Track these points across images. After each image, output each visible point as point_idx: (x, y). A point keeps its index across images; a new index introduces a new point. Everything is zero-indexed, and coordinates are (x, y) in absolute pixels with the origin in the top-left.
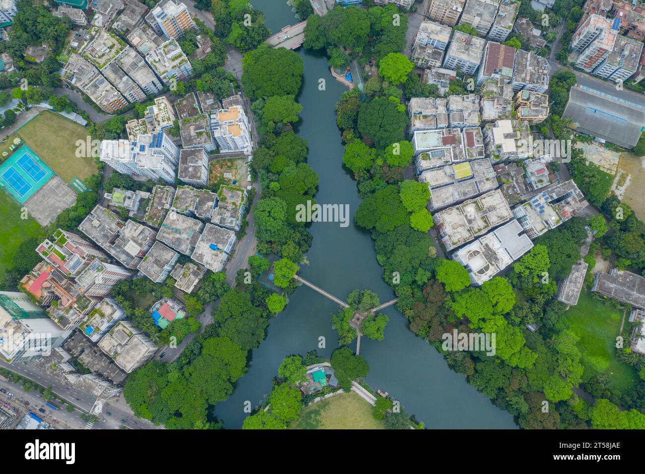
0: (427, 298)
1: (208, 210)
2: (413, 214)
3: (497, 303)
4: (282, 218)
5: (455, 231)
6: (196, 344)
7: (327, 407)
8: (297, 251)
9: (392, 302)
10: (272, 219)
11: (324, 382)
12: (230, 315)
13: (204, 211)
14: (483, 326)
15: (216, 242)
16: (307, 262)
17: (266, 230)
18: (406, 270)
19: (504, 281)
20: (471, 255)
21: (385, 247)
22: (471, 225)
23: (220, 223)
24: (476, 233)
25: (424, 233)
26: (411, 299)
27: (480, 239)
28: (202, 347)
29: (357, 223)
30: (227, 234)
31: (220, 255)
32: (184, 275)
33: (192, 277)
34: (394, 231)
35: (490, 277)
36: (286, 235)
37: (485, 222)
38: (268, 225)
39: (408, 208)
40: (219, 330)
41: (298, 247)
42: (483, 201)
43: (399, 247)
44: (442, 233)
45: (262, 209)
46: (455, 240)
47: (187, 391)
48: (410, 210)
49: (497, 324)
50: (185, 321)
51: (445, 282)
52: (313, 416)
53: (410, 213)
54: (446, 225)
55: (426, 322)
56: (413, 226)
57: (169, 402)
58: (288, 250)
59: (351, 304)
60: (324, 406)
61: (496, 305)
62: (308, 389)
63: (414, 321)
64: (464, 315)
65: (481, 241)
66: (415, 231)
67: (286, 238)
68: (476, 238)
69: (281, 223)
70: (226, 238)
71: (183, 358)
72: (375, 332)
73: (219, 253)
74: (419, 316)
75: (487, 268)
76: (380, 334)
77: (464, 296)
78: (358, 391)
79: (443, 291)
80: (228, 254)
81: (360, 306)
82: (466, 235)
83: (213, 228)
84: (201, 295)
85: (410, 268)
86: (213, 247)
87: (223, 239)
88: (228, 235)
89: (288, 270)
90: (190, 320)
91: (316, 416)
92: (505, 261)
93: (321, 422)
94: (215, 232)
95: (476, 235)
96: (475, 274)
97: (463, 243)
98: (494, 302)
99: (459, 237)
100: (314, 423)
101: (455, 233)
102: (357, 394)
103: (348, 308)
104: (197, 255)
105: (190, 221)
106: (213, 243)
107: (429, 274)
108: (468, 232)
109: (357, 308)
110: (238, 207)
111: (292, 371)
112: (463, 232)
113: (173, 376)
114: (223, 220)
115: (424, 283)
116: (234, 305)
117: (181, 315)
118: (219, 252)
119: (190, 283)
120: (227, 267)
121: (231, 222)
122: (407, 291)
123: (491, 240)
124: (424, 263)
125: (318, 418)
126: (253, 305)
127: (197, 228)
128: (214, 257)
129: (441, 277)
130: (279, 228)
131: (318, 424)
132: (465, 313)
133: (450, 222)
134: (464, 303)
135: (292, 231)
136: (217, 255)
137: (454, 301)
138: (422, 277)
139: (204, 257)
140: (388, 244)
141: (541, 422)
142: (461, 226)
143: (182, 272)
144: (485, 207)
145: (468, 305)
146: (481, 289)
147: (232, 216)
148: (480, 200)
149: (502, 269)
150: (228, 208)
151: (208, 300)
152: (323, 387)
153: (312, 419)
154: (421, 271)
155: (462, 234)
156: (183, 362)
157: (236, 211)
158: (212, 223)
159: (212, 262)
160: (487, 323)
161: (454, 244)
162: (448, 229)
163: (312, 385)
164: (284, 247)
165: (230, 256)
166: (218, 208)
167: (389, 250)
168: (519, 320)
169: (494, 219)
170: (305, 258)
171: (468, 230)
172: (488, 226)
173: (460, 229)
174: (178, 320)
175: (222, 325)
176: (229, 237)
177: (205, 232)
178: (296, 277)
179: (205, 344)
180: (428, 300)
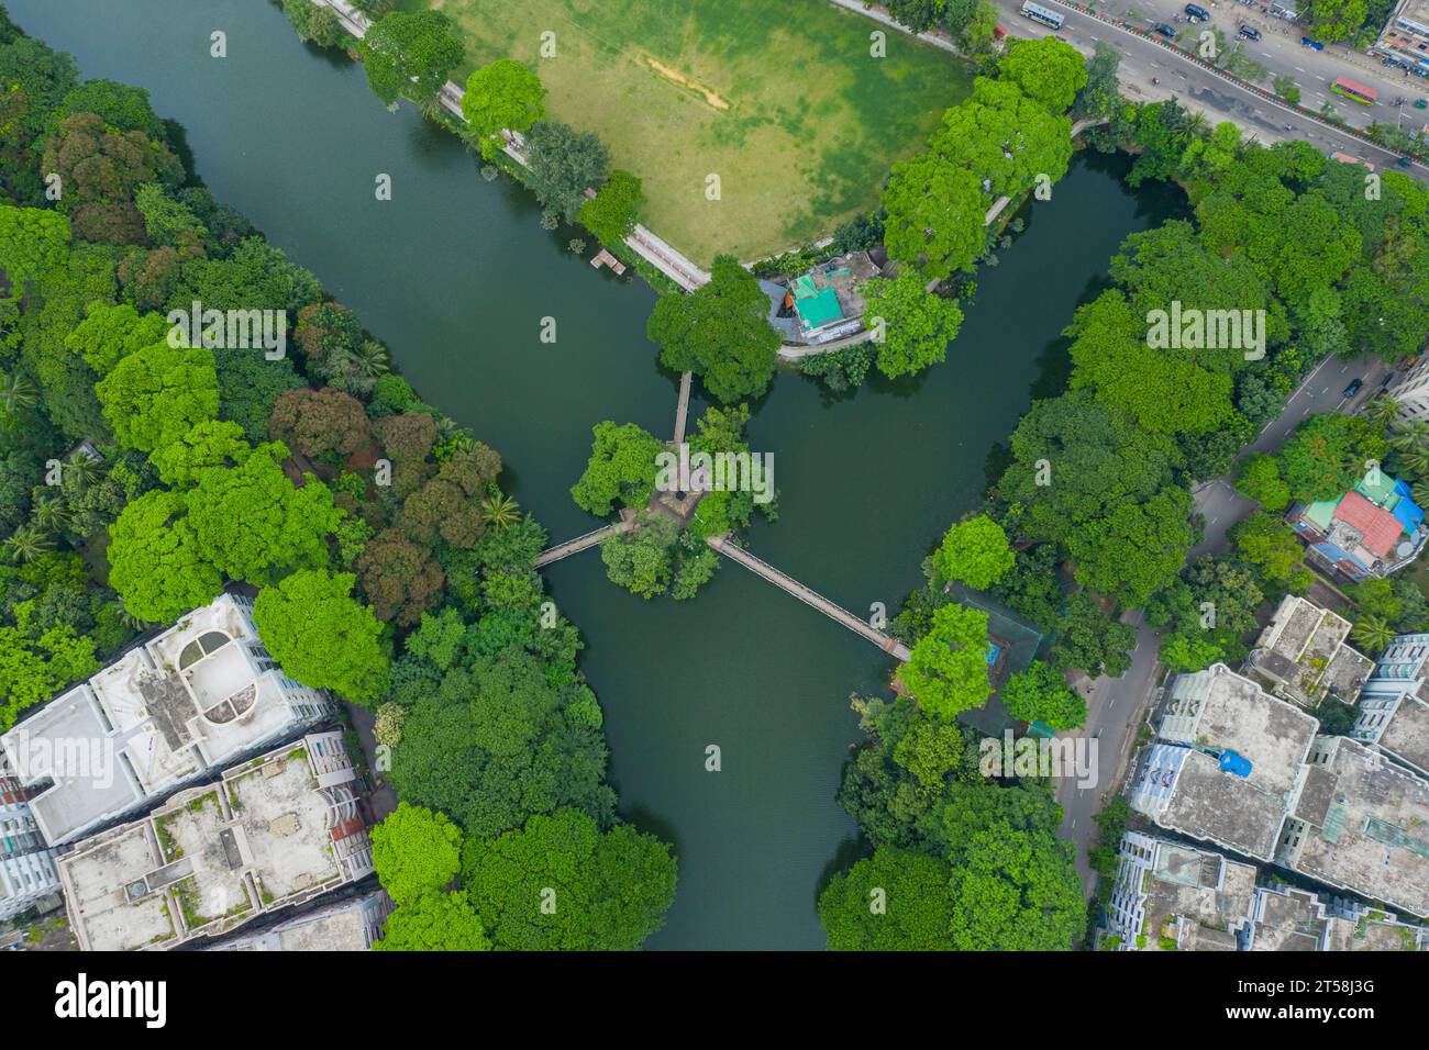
0: (428, 562)
1: (1275, 917)
2: (446, 877)
3: (168, 524)
4: (970, 877)
5: (289, 806)
6: (1257, 410)
7: (791, 223)
8: (901, 746)
9: (560, 553)
10: (1015, 873)
11: (803, 287)
12: (1148, 506)
13: (1290, 914)
14: (233, 444)
15: (1228, 782)
16: (858, 705)
17: (1029, 827)
18: (496, 660)
19: (137, 606)
20: (241, 706)
21: (569, 752)
22: (226, 826)
23: (1216, 864)
24: (212, 795)
25: (414, 803)
26: (487, 557)
27: (200, 771)
28: (1236, 398)
29: (671, 853)
30: (1187, 816)
31: (1206, 731)
32: (1319, 661)
33: (1289, 653)
34: (529, 813)
35: (187, 624)
36: (950, 809)
37: (168, 839)
38: (1028, 849)
39: (465, 907)
40: (1178, 459)
41: (898, 760)
42: (162, 927)
43: (513, 746)
44: (348, 800)
45: (1057, 916)
46: (295, 770)
47: (1276, 254)
48: (456, 896)
49: (183, 450)
50: (1302, 494)
51: (354, 607)
52: (837, 198)
53: (458, 883)
54: (323, 832)
55: (443, 472)
56: (452, 831)
57: (1336, 218)
58: (941, 747)
59: (702, 547)
60: (799, 225)
61: (175, 517)
62: (858, 269)
63: (484, 482)
64: (299, 483)
65: (197, 764)
66: (447, 811)
67: (946, 795)
68: (214, 776)
69: (975, 855)
70: (1188, 801)
71: (1297, 364)
72: (622, 444)
73: (1210, 737)
74: (466, 496)
75: (190, 654)
76: (604, 440)
77: (290, 552)
78: (690, 268)
79: (369, 576)
80: (1160, 741)
81: (672, 538)
82: (250, 789)
83: (1241, 840)
84: (1252, 585)
85: (480, 666)
86: (1239, 764)
87: (1198, 796)
88: (1183, 810)
89: (940, 666)
90: (1278, 495)
91: (828, 197)
92: (119, 684)
93: (812, 180)
94: (1232, 825)
95: (216, 786)
96: (239, 635)
97: (266, 757)
98: (179, 525)
99: (278, 782)
100: (832, 177)
101: (293, 797)
102: (693, 258)
103: (714, 532)
104: (1293, 733)
105: (1336, 872)
106: (1237, 779)
107: (414, 643)
108: (242, 798)
109: (681, 533)
110: (1149, 929)
111: (917, 312)
112: (262, 801)
113: (1324, 308)
114: (1210, 877)
115: (435, 613)
116: (1139, 538)
117: (1318, 515)
118: (1212, 741)
119: (1296, 631)
120: (1153, 692)
121: (1175, 865)
122: (498, 585)
123: (161, 766)
124: (428, 684)
125: (821, 192)
126: (1059, 545)
127: (1305, 843)
128: (1229, 724)
129: (366, 626)
130: (981, 836)
131: (821, 175)
132: (290, 491)
133: (304, 841)
134: (293, 525)
135: (926, 823)
136: (1219, 729)
137: (332, 538)
138: (440, 635)
139: (1265, 723)
140: (556, 763)
141: (102, 152)
142: (266, 826)
143: (1331, 674)
144: (159, 903)
145: (275, 514)
146: (225, 577)
147: (1172, 889)
148: (173, 933)
149: (138, 651)
150: (1195, 926)
151: (1223, 567)
152: (804, 272)
153: (839, 188)
154: (443, 656)
155: (263, 793)
156: (1292, 352)
157: (1157, 911)
158: (1252, 861)
159: (1235, 702)
160: (216, 451)
161: (302, 753)
162: (318, 813)
163: (841, 283)
164: (954, 761)
165: (1149, 736)
166: (1232, 928)
167: (552, 737)
168: (113, 473)
169: (136, 850)
170: (865, 723)
171: (237, 805)
172: (161, 821)
173: (270, 811)
174: (1326, 495)
175: (1169, 474)
176: (1177, 802)
177: (1275, 828)
178: (899, 651)
179: (1226, 409)
180: (428, 552)
